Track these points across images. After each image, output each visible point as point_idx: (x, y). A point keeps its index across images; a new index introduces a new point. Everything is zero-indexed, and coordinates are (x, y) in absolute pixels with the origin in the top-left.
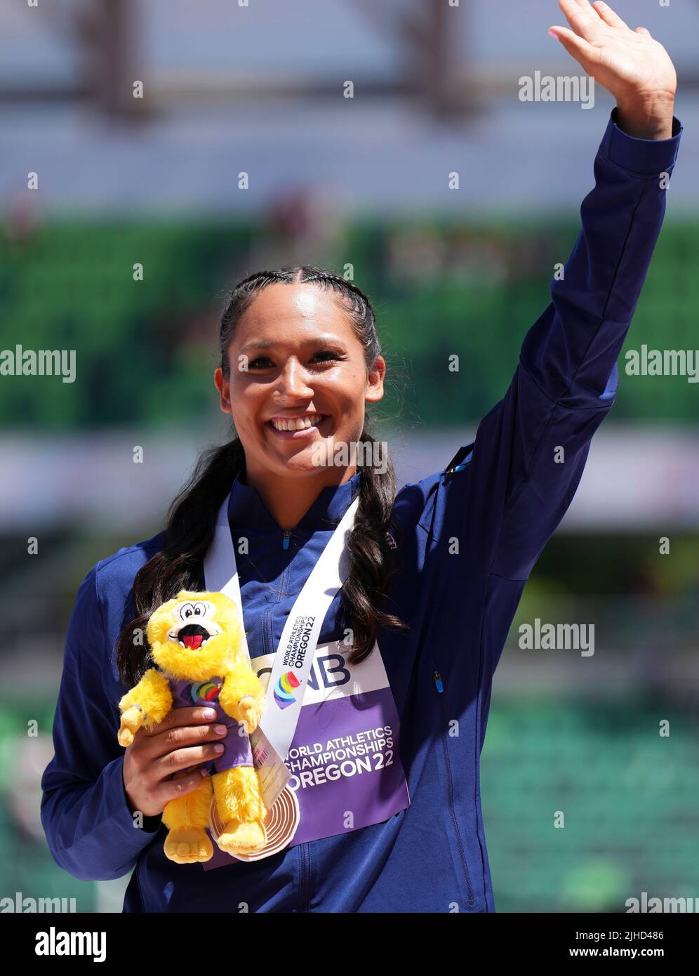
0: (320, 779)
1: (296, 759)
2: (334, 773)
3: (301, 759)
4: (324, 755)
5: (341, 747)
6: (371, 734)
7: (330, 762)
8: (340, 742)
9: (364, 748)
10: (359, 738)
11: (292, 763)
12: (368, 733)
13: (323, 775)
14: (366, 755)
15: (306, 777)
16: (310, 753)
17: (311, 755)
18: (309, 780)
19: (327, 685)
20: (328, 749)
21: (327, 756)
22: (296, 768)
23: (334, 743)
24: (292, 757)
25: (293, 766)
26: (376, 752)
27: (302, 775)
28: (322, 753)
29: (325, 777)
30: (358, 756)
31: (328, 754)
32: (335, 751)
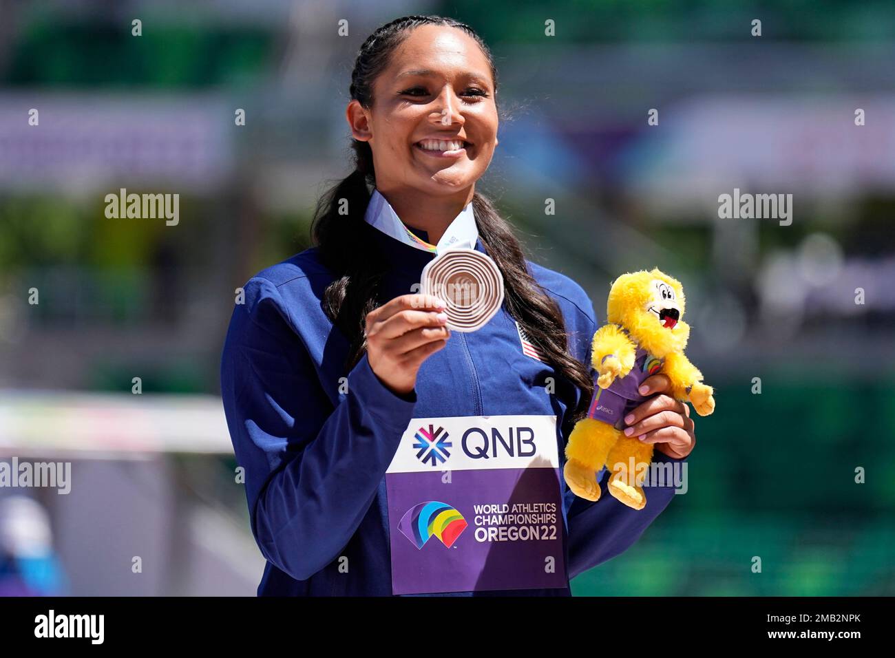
0: (503, 536)
1: (488, 514)
2: (514, 534)
3: (491, 515)
4: (509, 516)
5: (522, 513)
6: (543, 506)
7: (513, 524)
8: (522, 507)
9: (536, 518)
10: (535, 508)
11: (484, 517)
12: (541, 505)
13: (505, 534)
14: (537, 524)
15: (493, 532)
16: (499, 512)
17: (500, 514)
18: (494, 536)
19: (521, 454)
20: (512, 512)
21: (511, 518)
22: (487, 522)
23: (518, 507)
24: (485, 512)
25: (484, 520)
26: (544, 524)
27: (490, 529)
28: (507, 514)
29: (507, 536)
30: (532, 525)
31: (512, 516)
32: (517, 514)
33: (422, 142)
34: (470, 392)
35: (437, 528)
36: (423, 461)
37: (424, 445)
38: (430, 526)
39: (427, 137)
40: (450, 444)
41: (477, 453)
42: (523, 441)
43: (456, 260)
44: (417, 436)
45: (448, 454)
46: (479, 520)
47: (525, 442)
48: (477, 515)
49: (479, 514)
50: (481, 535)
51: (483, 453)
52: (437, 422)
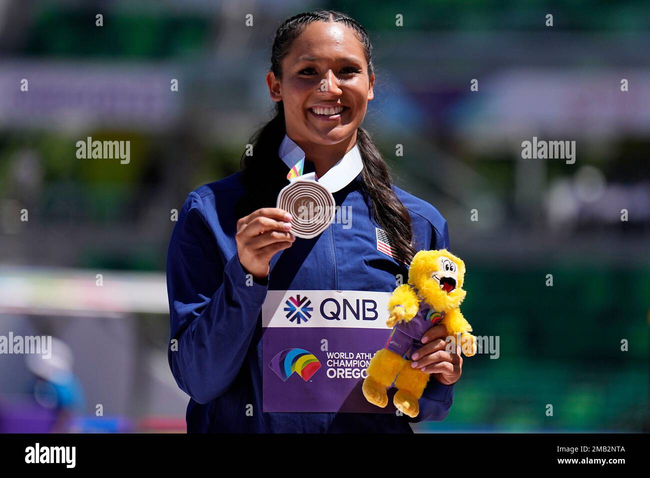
0: (348, 375)
1: (338, 359)
2: (357, 374)
3: (340, 360)
4: (354, 361)
5: (364, 359)
7: (356, 366)
8: (364, 355)
11: (334, 361)
13: (350, 373)
15: (341, 372)
16: (346, 358)
17: (346, 359)
18: (342, 374)
19: (365, 318)
20: (356, 358)
22: (336, 365)
23: (361, 355)
24: (335, 357)
25: (334, 363)
27: (338, 369)
28: (352, 360)
29: (351, 375)
31: (356, 361)
32: (360, 360)
33: (313, 108)
34: (328, 273)
35: (298, 367)
36: (290, 320)
37: (292, 309)
38: (293, 365)
39: (316, 105)
40: (311, 309)
41: (331, 316)
42: (367, 309)
43: (303, 187)
44: (287, 303)
45: (309, 316)
46: (330, 363)
47: (369, 310)
48: (329, 359)
49: (330, 359)
50: (332, 373)
51: (335, 316)
52: (303, 294)
